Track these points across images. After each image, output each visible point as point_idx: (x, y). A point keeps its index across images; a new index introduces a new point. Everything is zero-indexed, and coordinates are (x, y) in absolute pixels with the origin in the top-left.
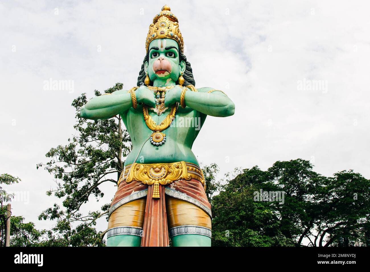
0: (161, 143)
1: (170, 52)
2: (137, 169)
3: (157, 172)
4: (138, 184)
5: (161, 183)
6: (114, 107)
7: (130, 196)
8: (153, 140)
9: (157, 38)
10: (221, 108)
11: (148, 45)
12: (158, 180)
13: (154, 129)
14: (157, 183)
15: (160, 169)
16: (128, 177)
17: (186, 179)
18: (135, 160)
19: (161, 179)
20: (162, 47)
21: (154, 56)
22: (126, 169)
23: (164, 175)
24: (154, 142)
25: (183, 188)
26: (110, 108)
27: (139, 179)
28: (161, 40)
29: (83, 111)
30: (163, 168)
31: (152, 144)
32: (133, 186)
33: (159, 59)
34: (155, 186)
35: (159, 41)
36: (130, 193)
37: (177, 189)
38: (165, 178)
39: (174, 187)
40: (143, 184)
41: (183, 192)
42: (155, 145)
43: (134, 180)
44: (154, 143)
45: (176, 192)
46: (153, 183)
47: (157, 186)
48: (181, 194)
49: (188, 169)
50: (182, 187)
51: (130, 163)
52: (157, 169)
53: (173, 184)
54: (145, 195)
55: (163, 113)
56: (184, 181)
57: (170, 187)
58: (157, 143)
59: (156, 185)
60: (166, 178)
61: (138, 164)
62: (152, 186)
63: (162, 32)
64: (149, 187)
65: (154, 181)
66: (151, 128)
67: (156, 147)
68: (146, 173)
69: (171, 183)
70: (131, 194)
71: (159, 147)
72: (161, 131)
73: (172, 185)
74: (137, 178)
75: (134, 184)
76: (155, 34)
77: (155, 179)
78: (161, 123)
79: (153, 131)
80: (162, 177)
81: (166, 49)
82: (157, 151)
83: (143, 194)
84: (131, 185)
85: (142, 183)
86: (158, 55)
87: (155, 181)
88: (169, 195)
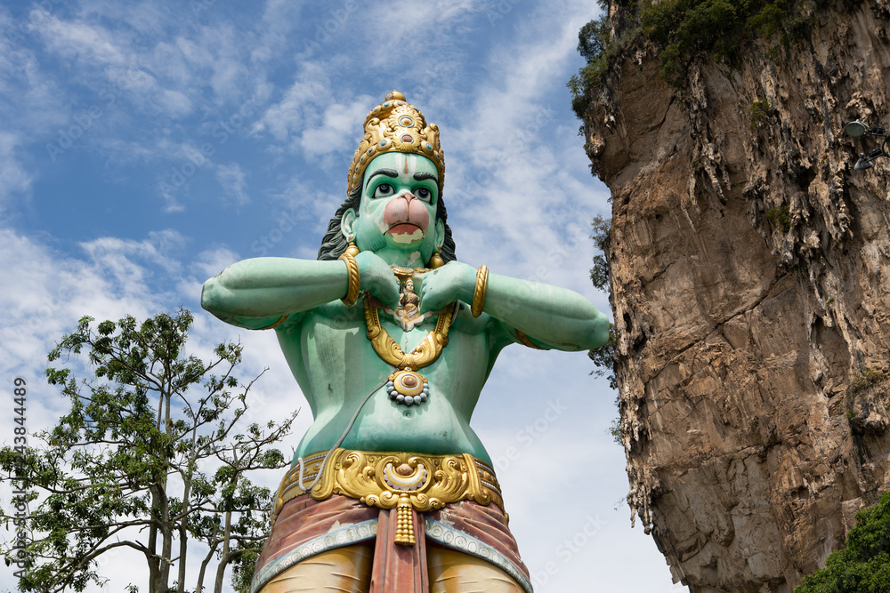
0: (417, 398)
1: (423, 189)
2: (347, 465)
3: (405, 475)
4: (351, 503)
5: (415, 505)
6: (300, 289)
7: (326, 535)
8: (395, 390)
9: (393, 149)
10: (581, 321)
11: (363, 167)
12: (409, 497)
13: (397, 361)
14: (404, 502)
15: (414, 468)
16: (318, 487)
17: (479, 501)
18: (340, 440)
19: (415, 494)
20: (406, 171)
21: (382, 191)
22: (307, 464)
23: (423, 483)
24: (399, 393)
25: (474, 524)
26: (290, 290)
27: (353, 491)
28: (404, 156)
29: (213, 290)
30: (420, 466)
31: (393, 399)
32: (335, 508)
33: (403, 197)
34: (400, 512)
35: (400, 156)
36: (327, 527)
37: (459, 525)
38: (425, 491)
39: (450, 519)
40: (364, 504)
41: (472, 533)
42: (401, 403)
43: (338, 494)
44: (400, 397)
45: (457, 533)
46: (393, 503)
47: (405, 512)
48: (468, 537)
49: (481, 476)
50: (471, 520)
51: (320, 450)
52: (405, 467)
53: (447, 510)
54: (370, 535)
55: (417, 326)
56: (474, 506)
57: (438, 518)
58: (408, 398)
59: (402, 508)
60: (428, 493)
61: (347, 451)
62: (393, 511)
63: (407, 138)
64: (382, 514)
65: (396, 496)
66: (387, 358)
67: (404, 408)
68: (372, 475)
69: (442, 509)
70: (330, 531)
71: (414, 409)
72: (416, 367)
73: (445, 513)
74: (347, 487)
75: (337, 503)
76: (388, 141)
77: (399, 494)
78: (414, 349)
79: (394, 366)
80: (418, 488)
81: (416, 178)
82: (406, 418)
83: (363, 531)
84: (327, 506)
85: (361, 503)
86: (391, 190)
87: (400, 497)
88: (438, 538)
